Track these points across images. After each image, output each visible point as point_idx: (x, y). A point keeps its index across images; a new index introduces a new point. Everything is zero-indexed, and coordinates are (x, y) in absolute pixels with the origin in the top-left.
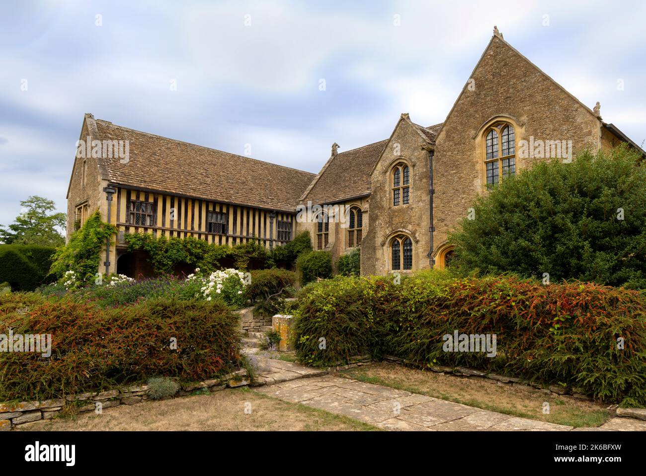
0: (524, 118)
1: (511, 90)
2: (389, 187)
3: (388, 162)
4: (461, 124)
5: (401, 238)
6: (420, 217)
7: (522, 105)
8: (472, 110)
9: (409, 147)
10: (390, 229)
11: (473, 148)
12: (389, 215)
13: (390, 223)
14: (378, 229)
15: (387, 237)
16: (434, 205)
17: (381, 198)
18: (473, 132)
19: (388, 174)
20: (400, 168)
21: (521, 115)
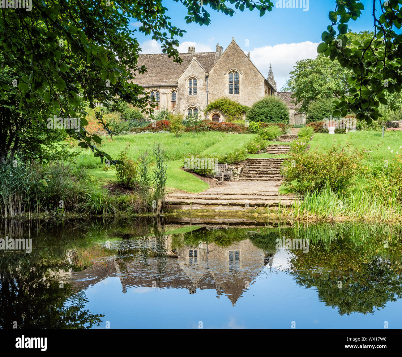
0: (242, 72)
1: (238, 61)
2: (187, 87)
3: (186, 76)
4: (220, 68)
5: (193, 108)
6: (202, 101)
7: (242, 67)
8: (224, 64)
9: (197, 72)
10: (188, 104)
11: (224, 78)
12: (187, 98)
13: (188, 101)
14: (181, 104)
15: (186, 108)
16: (208, 97)
17: (183, 91)
18: (224, 72)
19: (186, 81)
20: (193, 80)
21: (241, 71)
